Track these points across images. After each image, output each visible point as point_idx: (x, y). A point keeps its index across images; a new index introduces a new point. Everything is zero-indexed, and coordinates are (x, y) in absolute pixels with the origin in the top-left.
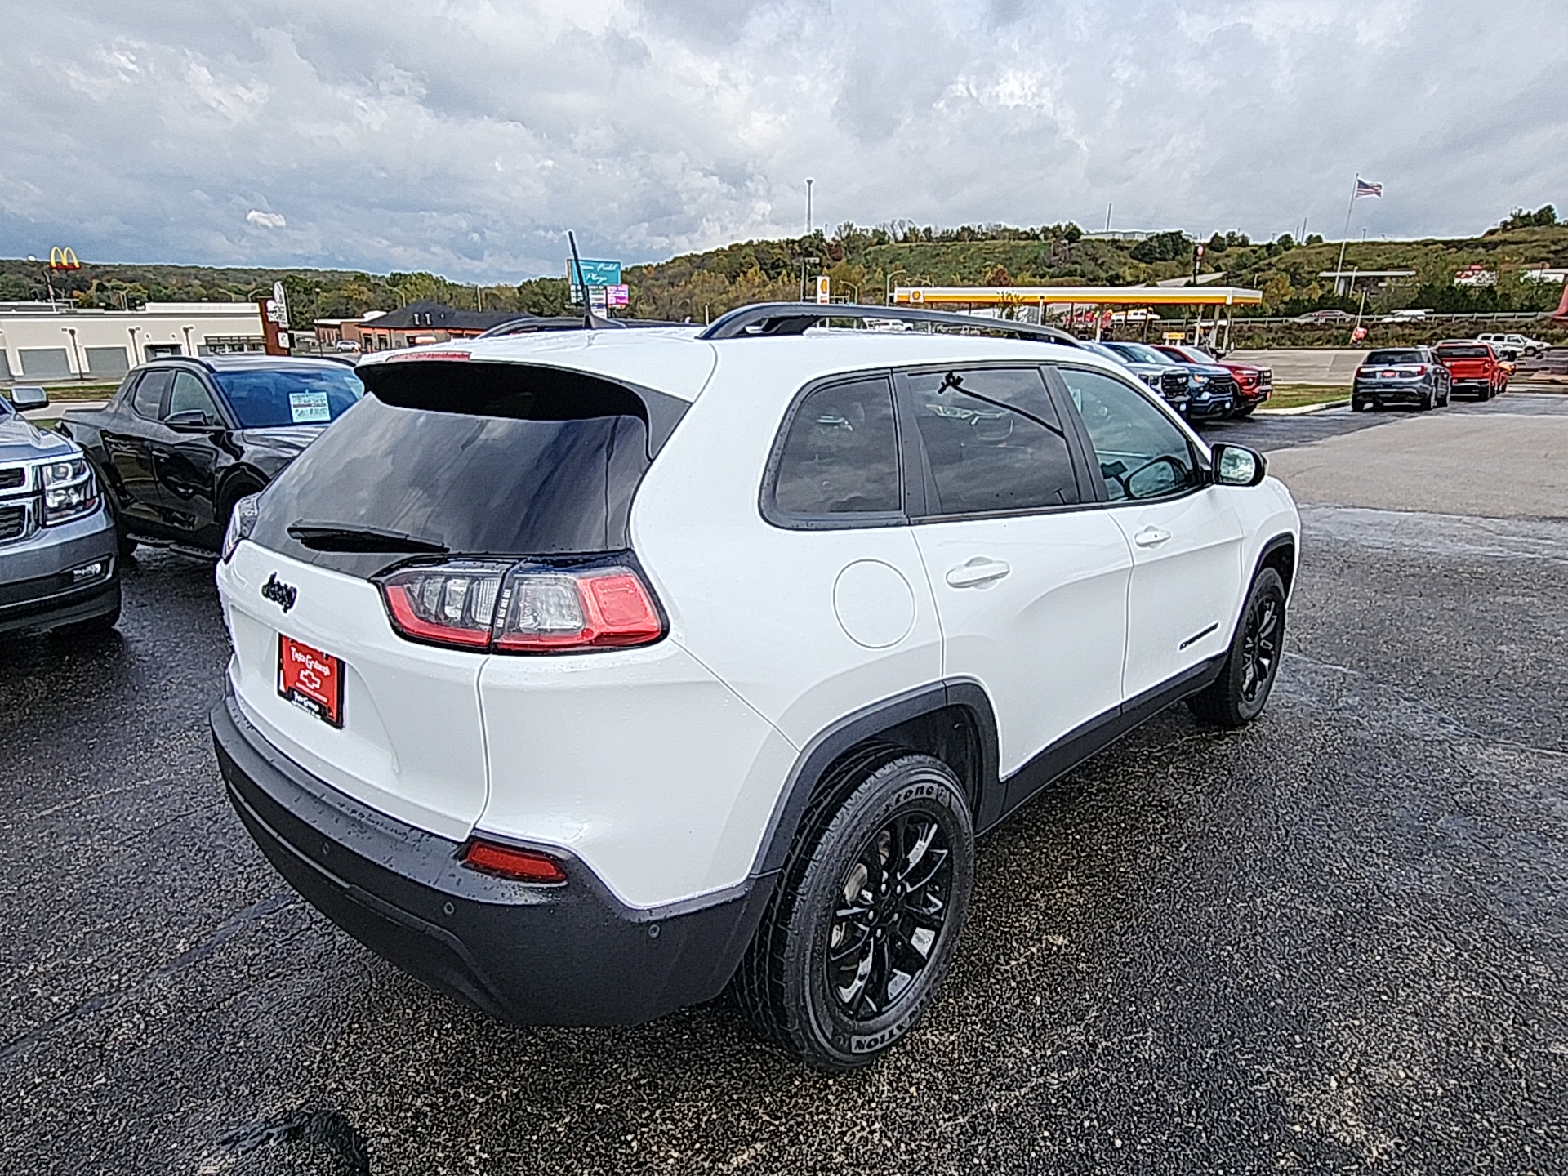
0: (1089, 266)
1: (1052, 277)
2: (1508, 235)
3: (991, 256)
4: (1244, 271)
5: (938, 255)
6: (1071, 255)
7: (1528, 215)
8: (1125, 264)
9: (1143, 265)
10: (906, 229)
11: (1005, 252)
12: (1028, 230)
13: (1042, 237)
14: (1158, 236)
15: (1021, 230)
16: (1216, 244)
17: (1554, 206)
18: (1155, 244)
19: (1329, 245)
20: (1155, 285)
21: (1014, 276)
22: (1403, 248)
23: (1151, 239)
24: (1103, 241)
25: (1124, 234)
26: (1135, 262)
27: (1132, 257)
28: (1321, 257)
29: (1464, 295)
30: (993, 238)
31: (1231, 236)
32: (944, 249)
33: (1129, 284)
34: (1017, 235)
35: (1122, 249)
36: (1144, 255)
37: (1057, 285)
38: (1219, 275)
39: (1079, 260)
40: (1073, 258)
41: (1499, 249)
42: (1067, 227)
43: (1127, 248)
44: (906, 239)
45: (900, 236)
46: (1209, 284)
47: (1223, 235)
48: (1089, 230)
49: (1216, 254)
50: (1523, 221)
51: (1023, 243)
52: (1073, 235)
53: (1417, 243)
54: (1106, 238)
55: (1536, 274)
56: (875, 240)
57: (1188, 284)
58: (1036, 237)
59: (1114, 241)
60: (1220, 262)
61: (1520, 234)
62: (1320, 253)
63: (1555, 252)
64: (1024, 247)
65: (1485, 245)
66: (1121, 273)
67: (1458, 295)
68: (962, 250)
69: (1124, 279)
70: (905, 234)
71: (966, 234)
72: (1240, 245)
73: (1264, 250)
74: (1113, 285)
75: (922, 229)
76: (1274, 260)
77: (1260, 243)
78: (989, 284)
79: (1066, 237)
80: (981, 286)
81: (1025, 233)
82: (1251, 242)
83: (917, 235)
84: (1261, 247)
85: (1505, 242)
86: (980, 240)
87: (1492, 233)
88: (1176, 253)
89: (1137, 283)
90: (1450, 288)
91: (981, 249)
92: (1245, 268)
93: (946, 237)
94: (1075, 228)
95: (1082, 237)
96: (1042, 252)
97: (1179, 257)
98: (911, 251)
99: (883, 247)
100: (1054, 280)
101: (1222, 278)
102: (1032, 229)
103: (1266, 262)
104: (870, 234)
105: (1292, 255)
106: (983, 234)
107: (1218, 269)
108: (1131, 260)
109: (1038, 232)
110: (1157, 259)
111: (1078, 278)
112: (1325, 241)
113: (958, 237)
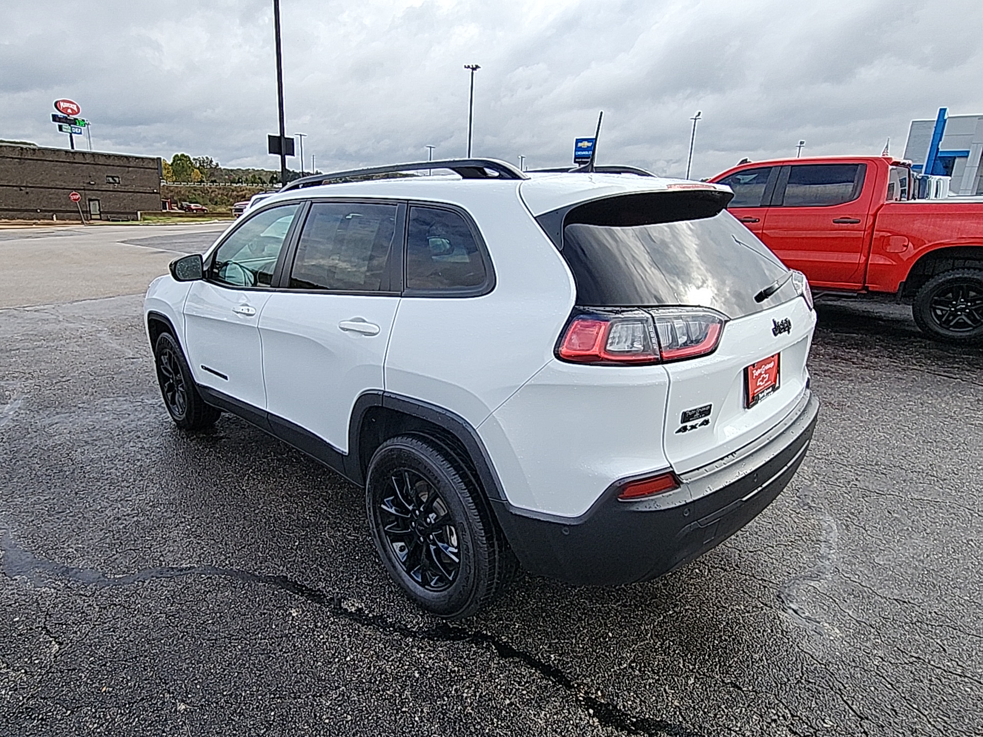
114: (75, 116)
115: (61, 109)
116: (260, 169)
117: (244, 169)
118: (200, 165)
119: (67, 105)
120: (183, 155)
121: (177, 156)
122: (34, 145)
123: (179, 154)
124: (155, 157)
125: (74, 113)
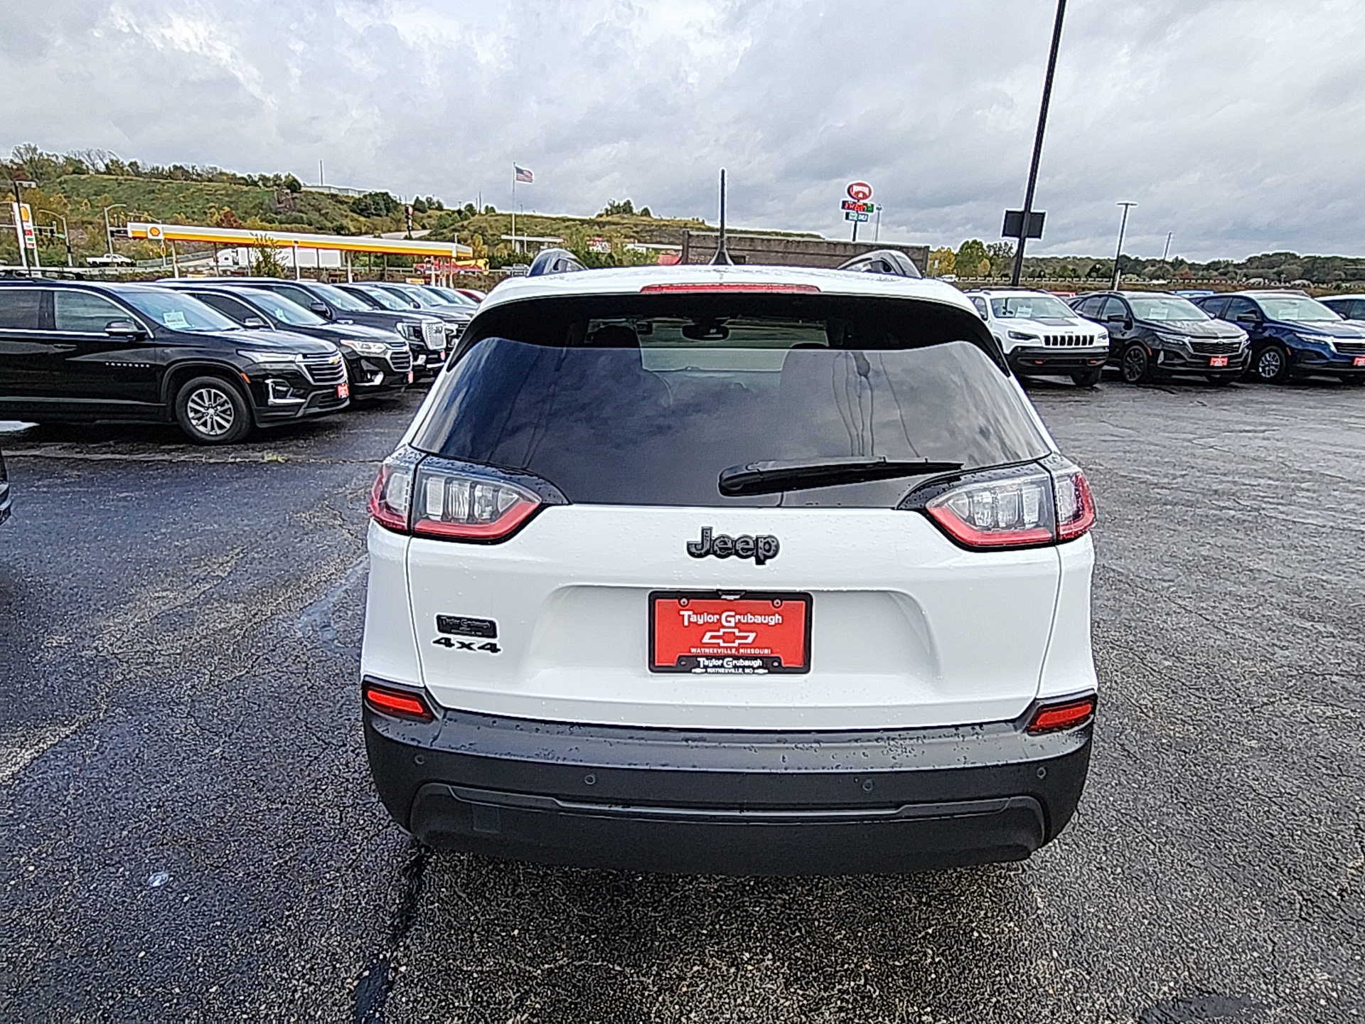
0: (314, 216)
1: (281, 223)
2: (609, 218)
3: (214, 198)
4: (445, 231)
5: (153, 191)
6: (295, 204)
7: (618, 206)
8: (347, 216)
9: (362, 219)
10: (107, 161)
11: (227, 195)
12: (245, 176)
13: (260, 183)
14: (370, 194)
15: (239, 175)
16: (419, 206)
17: (631, 201)
18: (369, 201)
19: (501, 215)
20: (379, 237)
21: (244, 219)
22: (550, 221)
23: (365, 197)
24: (322, 194)
25: (339, 190)
26: (355, 216)
27: (352, 211)
28: (498, 224)
29: (597, 259)
30: (210, 180)
31: (429, 201)
32: (159, 186)
33: (353, 234)
34: (234, 179)
35: (342, 203)
36: (362, 210)
37: (288, 230)
38: (426, 232)
39: (303, 208)
40: (298, 207)
41: (607, 227)
42: (286, 177)
43: (347, 203)
44: (109, 171)
45: (103, 169)
46: (420, 239)
47: (423, 199)
48: (307, 183)
49: (421, 215)
50: (615, 210)
51: (246, 188)
52: (294, 186)
53: (558, 218)
54: (326, 191)
55: (630, 246)
56: (71, 169)
57: (406, 238)
58: (255, 184)
59: (334, 196)
60: (425, 221)
61: (615, 218)
62: (496, 220)
63: (637, 232)
64: (246, 192)
65: (598, 224)
66: (345, 224)
67: (594, 259)
68: (180, 190)
69: (349, 230)
70: (107, 166)
71: (179, 173)
72: (437, 209)
73: (456, 214)
74: (339, 234)
75: (126, 163)
76: (465, 223)
77: (453, 209)
78: (218, 225)
79: (288, 188)
80: (209, 226)
81: (243, 178)
82: (445, 207)
83: (122, 168)
84: (453, 212)
85: (609, 223)
86: (196, 180)
87: (600, 216)
88: (388, 210)
89: (360, 234)
90: (588, 253)
91: (201, 190)
92: (445, 228)
93: (156, 174)
94: (295, 180)
95: (303, 189)
96: (266, 198)
97: (390, 214)
98: (120, 184)
99: (83, 177)
100: (283, 226)
101: (430, 235)
102: (249, 176)
103: (460, 224)
104: (61, 160)
105: (478, 221)
106: (198, 175)
107: (424, 227)
108: (351, 214)
109: (256, 179)
110: (373, 214)
111: (306, 226)
112: (498, 212)
113: (171, 175)
114: (865, 201)
115: (853, 194)
116: (1084, 256)
117: (1061, 257)
118: (995, 254)
119: (860, 188)
120: (975, 242)
121: (967, 242)
122: (818, 237)
123: (970, 241)
124: (923, 245)
125: (865, 197)
